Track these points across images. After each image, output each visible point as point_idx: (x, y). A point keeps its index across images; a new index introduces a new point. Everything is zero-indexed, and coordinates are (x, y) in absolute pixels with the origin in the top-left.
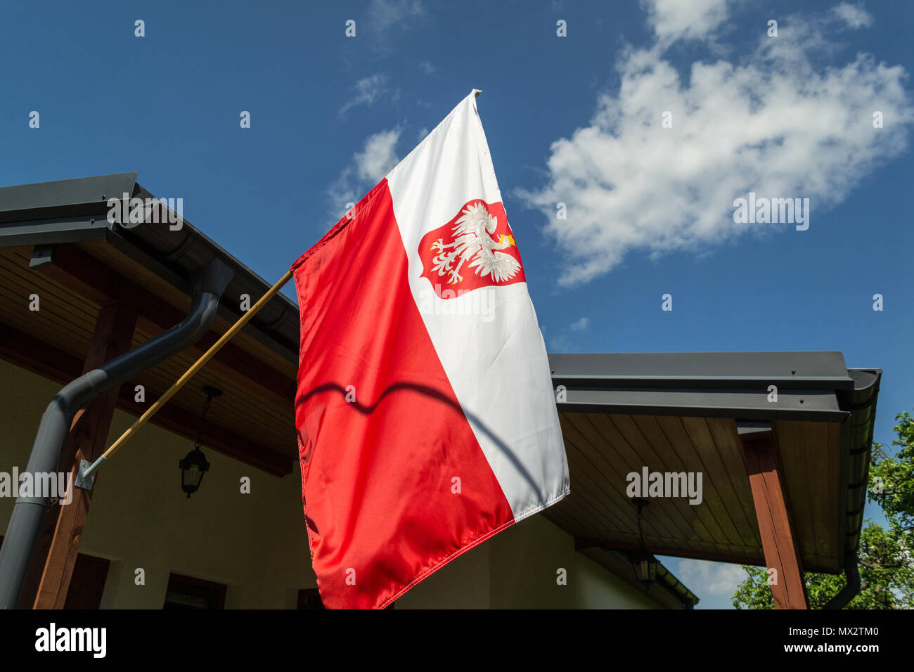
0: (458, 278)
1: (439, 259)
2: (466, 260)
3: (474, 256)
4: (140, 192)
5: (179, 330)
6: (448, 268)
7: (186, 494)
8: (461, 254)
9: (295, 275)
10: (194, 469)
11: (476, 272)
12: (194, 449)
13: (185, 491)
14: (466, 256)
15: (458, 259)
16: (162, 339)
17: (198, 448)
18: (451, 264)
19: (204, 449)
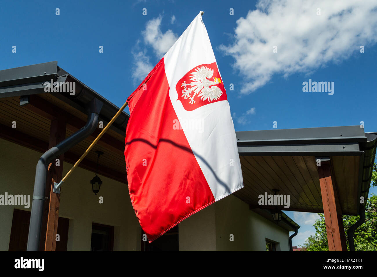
0: (193, 102)
1: (184, 91)
2: (197, 93)
3: (200, 92)
4: (59, 70)
5: (85, 129)
6: (189, 96)
7: (95, 193)
8: (194, 91)
9: (128, 104)
10: (97, 184)
11: (201, 99)
12: (96, 176)
13: (94, 192)
14: (197, 92)
15: (193, 92)
16: (78, 133)
17: (97, 176)
18: (190, 94)
19: (99, 176)
